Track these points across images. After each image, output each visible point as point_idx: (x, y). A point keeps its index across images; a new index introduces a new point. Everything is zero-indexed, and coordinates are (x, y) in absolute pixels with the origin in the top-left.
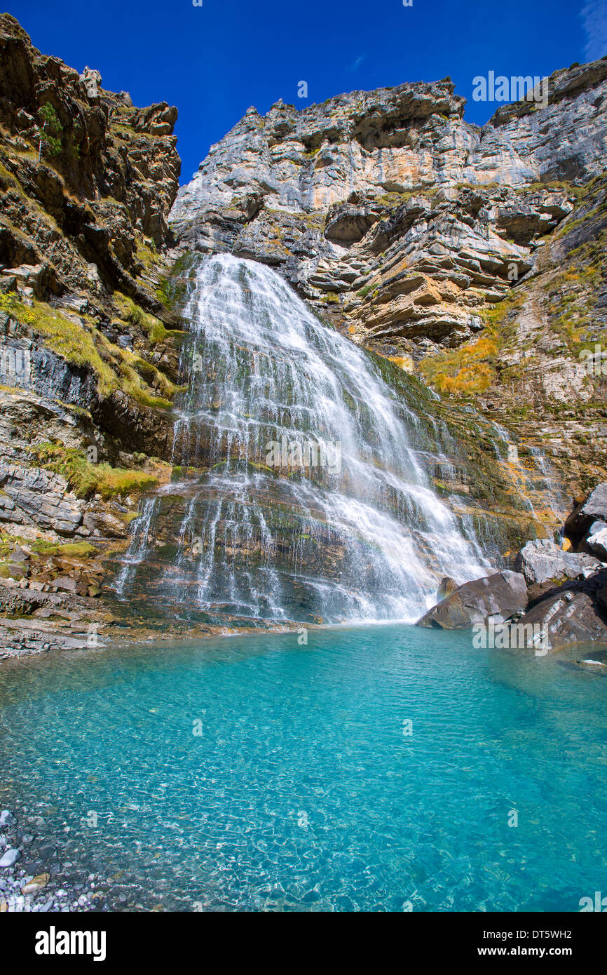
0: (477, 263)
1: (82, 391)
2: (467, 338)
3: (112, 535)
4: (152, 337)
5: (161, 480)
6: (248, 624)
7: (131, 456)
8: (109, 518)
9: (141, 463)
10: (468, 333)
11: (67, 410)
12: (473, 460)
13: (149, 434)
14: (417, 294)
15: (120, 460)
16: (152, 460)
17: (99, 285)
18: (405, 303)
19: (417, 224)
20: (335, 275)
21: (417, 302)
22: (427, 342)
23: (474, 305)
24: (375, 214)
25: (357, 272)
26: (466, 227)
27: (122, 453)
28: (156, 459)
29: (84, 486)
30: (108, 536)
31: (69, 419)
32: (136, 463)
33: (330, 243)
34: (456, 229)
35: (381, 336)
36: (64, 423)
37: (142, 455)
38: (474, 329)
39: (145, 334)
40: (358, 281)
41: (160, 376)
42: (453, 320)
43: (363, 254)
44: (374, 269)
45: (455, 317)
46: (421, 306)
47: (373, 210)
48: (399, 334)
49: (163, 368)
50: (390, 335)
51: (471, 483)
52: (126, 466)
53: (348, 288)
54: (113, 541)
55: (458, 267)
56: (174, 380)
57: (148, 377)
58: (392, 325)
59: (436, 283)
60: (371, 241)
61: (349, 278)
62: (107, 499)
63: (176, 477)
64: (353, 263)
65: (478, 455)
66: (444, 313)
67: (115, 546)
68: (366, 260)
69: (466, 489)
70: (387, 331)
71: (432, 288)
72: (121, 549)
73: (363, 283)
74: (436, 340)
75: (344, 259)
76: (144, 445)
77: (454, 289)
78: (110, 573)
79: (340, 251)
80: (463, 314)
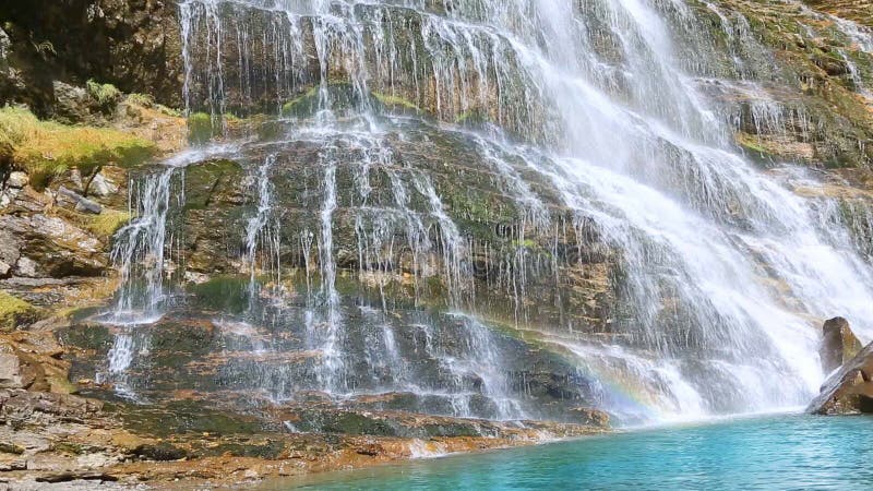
3: (70, 270)
5: (163, 145)
6: (461, 431)
7: (80, 91)
8: (56, 227)
9: (106, 109)
12: (810, 92)
13: (123, 32)
15: (53, 101)
16: (133, 101)
27: (58, 85)
28: (143, 98)
30: (56, 274)
32: (94, 109)
37: (109, 90)
51: (818, 138)
52: (74, 119)
54: (71, 285)
62: (42, 182)
63: (199, 135)
65: (819, 79)
67: (77, 296)
69: (806, 150)
72: (96, 301)
76: (110, 62)
78: (81, 354)
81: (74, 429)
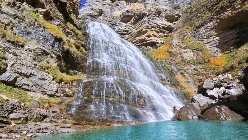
0: (161, 27)
1: (59, 47)
2: (160, 46)
3: (68, 96)
4: (79, 36)
5: (83, 79)
6: (122, 122)
7: (73, 71)
8: (67, 90)
9: (76, 74)
10: (160, 44)
11: (54, 53)
12: (169, 75)
13: (79, 64)
14: (146, 34)
15: (69, 72)
16: (80, 73)
17: (63, 19)
18: (143, 37)
19: (145, 17)
20: (123, 30)
21: (146, 37)
22: (149, 47)
23: (161, 37)
24: (134, 15)
25: (129, 30)
26: (157, 18)
27: (70, 70)
28: (81, 72)
29: (58, 79)
30: (66, 97)
31: (54, 56)
32: (74, 74)
33: (121, 22)
34: (155, 18)
36: (52, 57)
37: (77, 71)
38: (162, 44)
39: (77, 35)
40: (129, 32)
41: (81, 48)
42: (156, 41)
44: (134, 29)
48: (142, 45)
49: (82, 45)
50: (139, 45)
51: (171, 81)
52: (71, 75)
53: (127, 34)
54: (68, 98)
55: (156, 28)
56: (86, 50)
57: (78, 48)
58: (140, 43)
60: (133, 22)
61: (127, 31)
62: (66, 83)
63: (88, 78)
64: (128, 27)
65: (170, 74)
66: (154, 39)
67: (69, 100)
68: (131, 26)
69: (169, 83)
71: (150, 33)
72: (71, 101)
73: (131, 32)
74: (152, 46)
75: (125, 26)
76: (77, 68)
77: (156, 34)
78: (68, 108)
79: (124, 24)
80: (159, 39)
81: (66, 120)
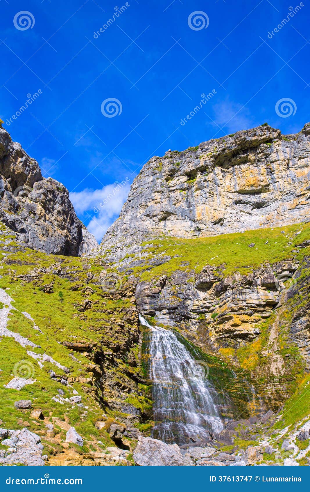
0: (254, 305)
2: (255, 338)
10: (254, 336)
14: (231, 322)
18: (227, 326)
19: (228, 290)
20: (201, 307)
21: (232, 326)
22: (239, 340)
23: (257, 322)
24: (213, 281)
25: (210, 305)
26: (247, 290)
33: (197, 291)
34: (243, 292)
35: (222, 338)
38: (256, 334)
40: (211, 309)
42: (247, 332)
43: (212, 297)
44: (217, 304)
45: (248, 331)
46: (234, 327)
47: (212, 279)
48: (228, 337)
50: (225, 337)
53: (208, 311)
55: (247, 308)
58: (225, 333)
59: (238, 316)
60: (214, 292)
61: (208, 308)
64: (208, 301)
66: (244, 329)
68: (213, 299)
70: (223, 336)
71: (237, 319)
73: (213, 310)
74: (244, 339)
75: (204, 299)
77: (246, 318)
79: (202, 294)
80: (251, 329)
